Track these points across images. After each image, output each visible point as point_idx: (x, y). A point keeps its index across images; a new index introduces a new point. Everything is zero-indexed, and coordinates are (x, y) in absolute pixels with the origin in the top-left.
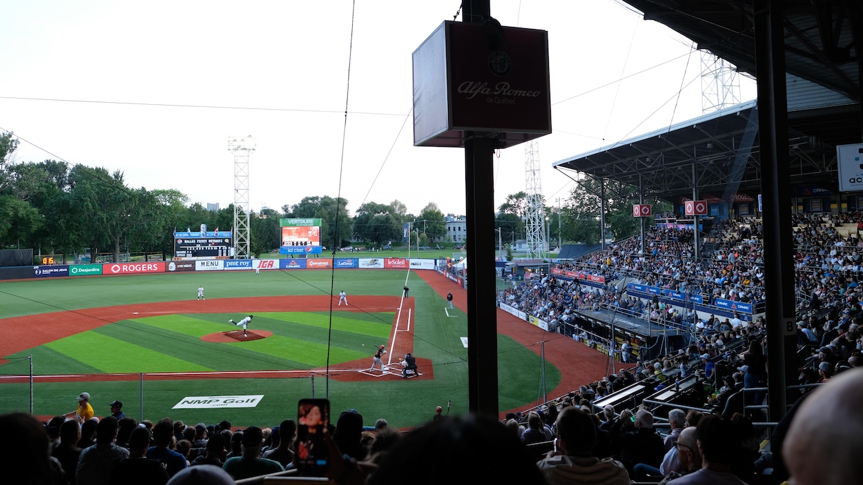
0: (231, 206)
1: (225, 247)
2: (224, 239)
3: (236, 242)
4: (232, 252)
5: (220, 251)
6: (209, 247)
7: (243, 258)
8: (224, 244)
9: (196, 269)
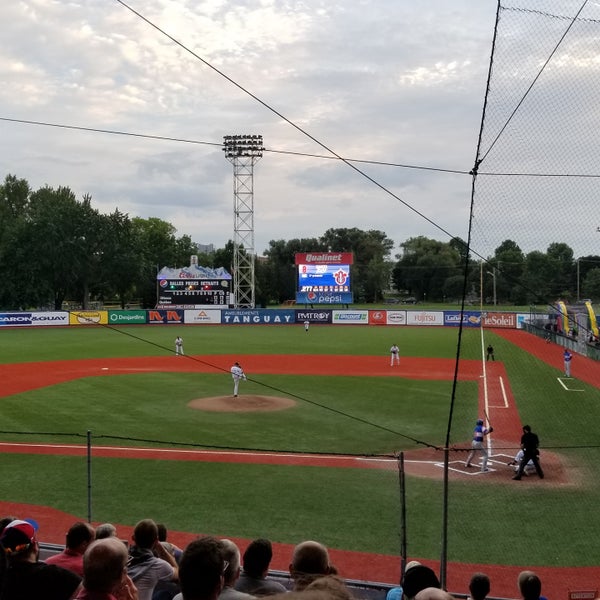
0: (230, 246)
1: (222, 292)
2: (220, 281)
3: (236, 286)
4: (232, 298)
5: (216, 297)
6: (201, 292)
7: (246, 307)
8: (220, 287)
9: (186, 322)
